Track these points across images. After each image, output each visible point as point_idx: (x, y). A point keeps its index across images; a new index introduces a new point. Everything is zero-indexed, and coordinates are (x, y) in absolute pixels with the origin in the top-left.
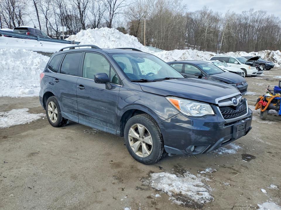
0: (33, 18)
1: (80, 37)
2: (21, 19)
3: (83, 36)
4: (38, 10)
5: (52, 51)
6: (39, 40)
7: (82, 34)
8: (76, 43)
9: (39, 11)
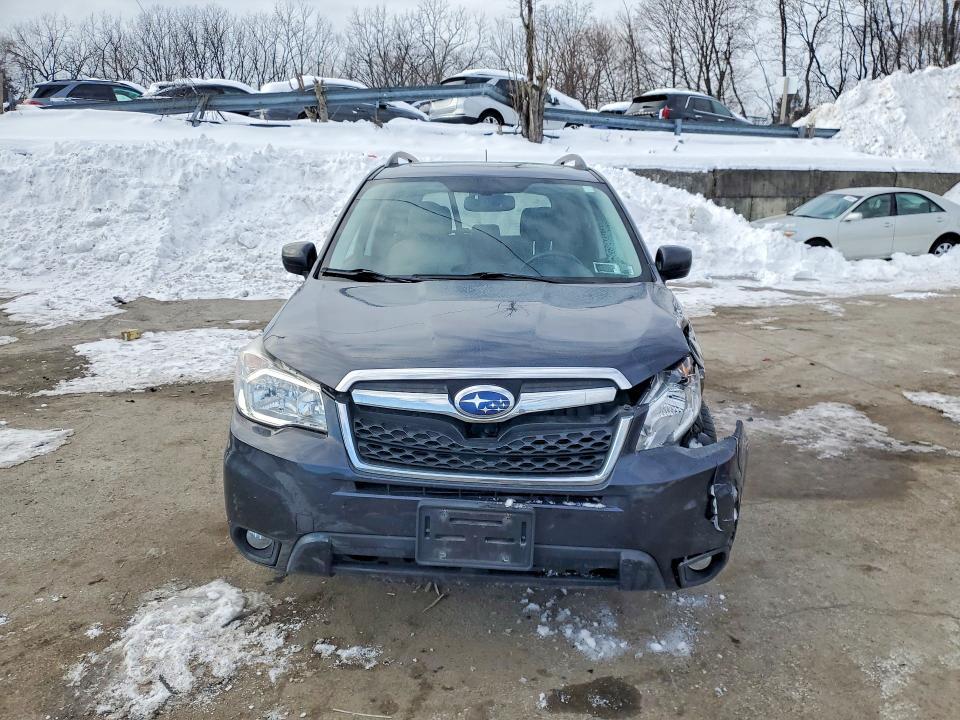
0: (764, 57)
1: (847, 108)
2: (729, 63)
3: (863, 103)
4: (788, 25)
5: (697, 167)
6: (679, 129)
7: (857, 97)
8: (819, 134)
9: (789, 30)
